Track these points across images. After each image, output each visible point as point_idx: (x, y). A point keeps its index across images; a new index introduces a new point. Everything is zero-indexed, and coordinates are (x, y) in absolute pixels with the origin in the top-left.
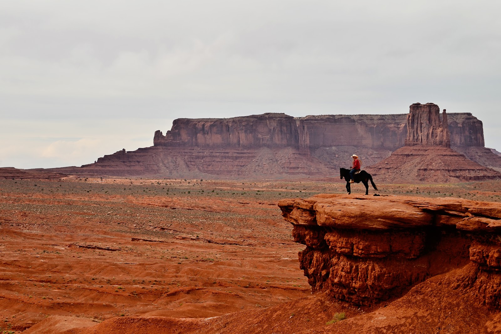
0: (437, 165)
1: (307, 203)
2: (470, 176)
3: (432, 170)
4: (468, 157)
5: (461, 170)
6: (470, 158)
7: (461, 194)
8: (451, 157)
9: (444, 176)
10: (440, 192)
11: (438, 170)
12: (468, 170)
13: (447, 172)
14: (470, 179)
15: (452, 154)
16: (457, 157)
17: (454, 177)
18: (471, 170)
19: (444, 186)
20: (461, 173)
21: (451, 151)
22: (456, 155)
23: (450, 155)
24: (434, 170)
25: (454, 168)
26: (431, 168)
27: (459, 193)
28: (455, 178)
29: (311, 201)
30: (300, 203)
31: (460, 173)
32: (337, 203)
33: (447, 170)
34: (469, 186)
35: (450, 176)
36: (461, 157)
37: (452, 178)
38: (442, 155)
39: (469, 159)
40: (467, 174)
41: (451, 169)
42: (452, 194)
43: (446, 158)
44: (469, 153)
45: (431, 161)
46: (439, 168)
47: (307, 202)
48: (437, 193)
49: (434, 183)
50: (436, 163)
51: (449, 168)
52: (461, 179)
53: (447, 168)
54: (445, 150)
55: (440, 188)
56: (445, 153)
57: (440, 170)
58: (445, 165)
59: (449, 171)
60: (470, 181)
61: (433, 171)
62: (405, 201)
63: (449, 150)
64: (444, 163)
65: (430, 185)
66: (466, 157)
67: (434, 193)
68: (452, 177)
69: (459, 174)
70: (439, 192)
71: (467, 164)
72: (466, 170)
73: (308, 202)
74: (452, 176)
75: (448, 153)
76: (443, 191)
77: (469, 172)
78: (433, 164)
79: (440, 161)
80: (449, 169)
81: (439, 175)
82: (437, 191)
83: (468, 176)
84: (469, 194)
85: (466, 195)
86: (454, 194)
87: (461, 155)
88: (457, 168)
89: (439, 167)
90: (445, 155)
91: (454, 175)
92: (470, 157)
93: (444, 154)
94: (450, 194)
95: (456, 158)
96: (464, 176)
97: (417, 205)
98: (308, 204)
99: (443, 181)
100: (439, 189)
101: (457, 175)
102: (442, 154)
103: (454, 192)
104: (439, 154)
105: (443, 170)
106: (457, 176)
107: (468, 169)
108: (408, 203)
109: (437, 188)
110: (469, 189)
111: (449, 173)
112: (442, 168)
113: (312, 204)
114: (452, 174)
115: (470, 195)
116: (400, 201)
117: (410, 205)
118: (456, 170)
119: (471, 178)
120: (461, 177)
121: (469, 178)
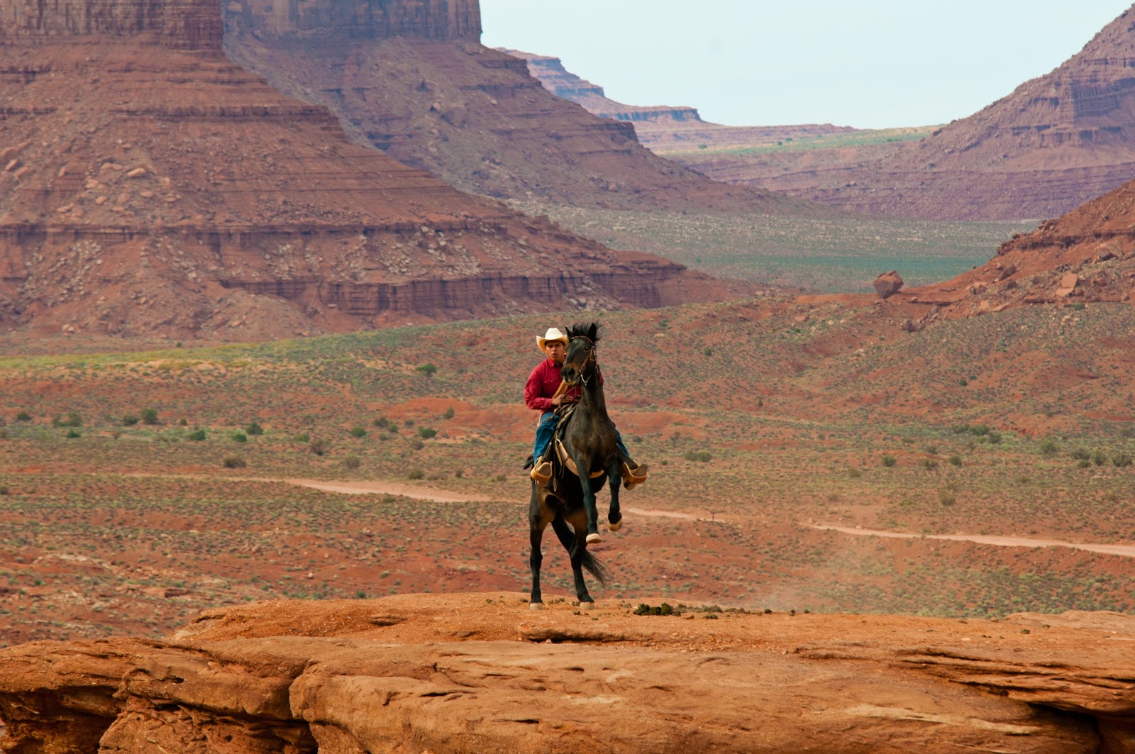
0: (122, 197)
1: (236, 674)
2: (377, 278)
3: (79, 233)
4: (357, 123)
5: (308, 232)
6: (371, 136)
7: (322, 430)
8: (233, 131)
9: (179, 281)
10: (160, 417)
11: (128, 234)
12: (368, 231)
13: (202, 249)
14: (382, 303)
15: (237, 102)
16: (281, 132)
17: (261, 288)
18: (387, 229)
19: (186, 369)
20: (312, 260)
21: (225, 76)
22: (265, 114)
23: (225, 115)
24: (94, 233)
25: (256, 219)
26: (74, 218)
27: (308, 420)
28: (264, 300)
29: (269, 657)
30: (183, 670)
31: (303, 256)
32: (477, 671)
33: (199, 235)
34: (377, 364)
35: (226, 284)
36: (305, 125)
37: (244, 299)
38: (162, 114)
39: (369, 145)
40: (357, 265)
41: (233, 226)
42: (255, 430)
43: (192, 134)
44: (360, 90)
45: (73, 163)
46: (136, 222)
47: (238, 669)
48: (131, 422)
49: (101, 339)
50: (114, 176)
51: (219, 219)
52: (314, 304)
53: (198, 219)
54: (184, 69)
55: (156, 380)
56: (179, 98)
57: (144, 233)
58: (186, 190)
59: (215, 240)
60: (379, 319)
61: (87, 247)
62: (901, 653)
63: (212, 75)
64: (173, 173)
65: (70, 358)
66: (346, 125)
67: (110, 426)
68: (239, 293)
69: (296, 263)
70: (151, 419)
71: (352, 183)
72: (353, 230)
73: (246, 663)
74: (243, 285)
75: (202, 96)
76: (181, 406)
77: (371, 249)
78: (91, 183)
79: (140, 162)
80: (221, 229)
81: (140, 274)
82: (135, 412)
83: (364, 278)
84: (381, 423)
85: (360, 434)
86: (267, 428)
87: (308, 114)
88: (277, 221)
89: (137, 212)
90: (180, 116)
91: (255, 276)
92: (370, 127)
93: (171, 108)
94: (239, 430)
95: (271, 137)
96: (332, 277)
97: (994, 680)
98: (250, 678)
99: (169, 323)
100: (148, 388)
101: (283, 269)
102: (154, 102)
103: (264, 413)
104: (132, 106)
105: (171, 231)
106: (280, 283)
107: (365, 221)
108: (925, 667)
109: (133, 383)
110: (381, 383)
111: (220, 262)
112: (160, 217)
113: (276, 681)
114: (242, 265)
115: (394, 430)
116: (867, 652)
117: (942, 676)
118: (272, 232)
119: (385, 298)
120: (311, 291)
121: (372, 295)
